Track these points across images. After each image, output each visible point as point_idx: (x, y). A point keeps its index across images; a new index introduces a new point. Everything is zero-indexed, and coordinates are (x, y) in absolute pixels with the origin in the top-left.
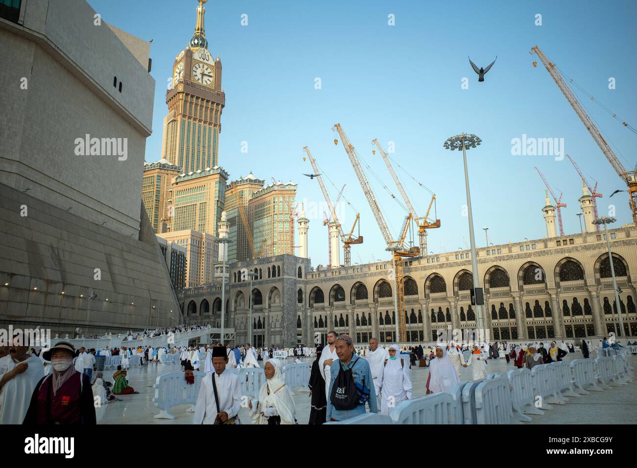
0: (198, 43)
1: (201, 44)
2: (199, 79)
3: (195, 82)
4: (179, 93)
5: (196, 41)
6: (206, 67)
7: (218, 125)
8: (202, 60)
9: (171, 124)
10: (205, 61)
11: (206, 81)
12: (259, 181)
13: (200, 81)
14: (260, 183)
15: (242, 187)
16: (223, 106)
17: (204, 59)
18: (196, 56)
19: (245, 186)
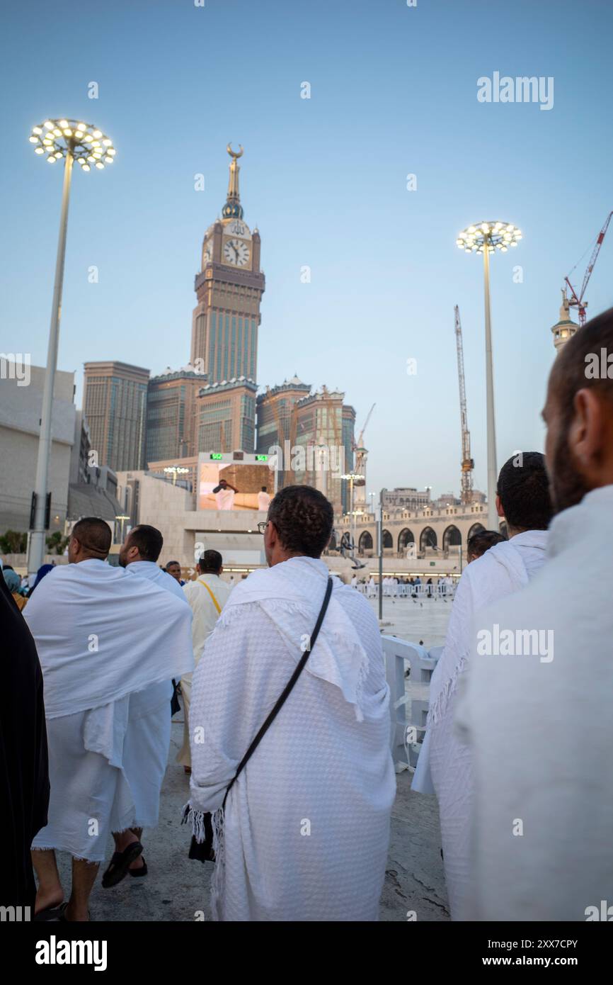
0: (231, 213)
1: (235, 214)
2: (232, 260)
3: (227, 264)
4: (208, 280)
5: (229, 211)
6: (240, 243)
7: (257, 317)
8: (235, 235)
9: (200, 318)
10: (240, 236)
11: (241, 262)
12: (305, 386)
13: (234, 262)
14: (306, 388)
15: (284, 394)
16: (263, 291)
17: (238, 233)
18: (228, 231)
19: (288, 393)
